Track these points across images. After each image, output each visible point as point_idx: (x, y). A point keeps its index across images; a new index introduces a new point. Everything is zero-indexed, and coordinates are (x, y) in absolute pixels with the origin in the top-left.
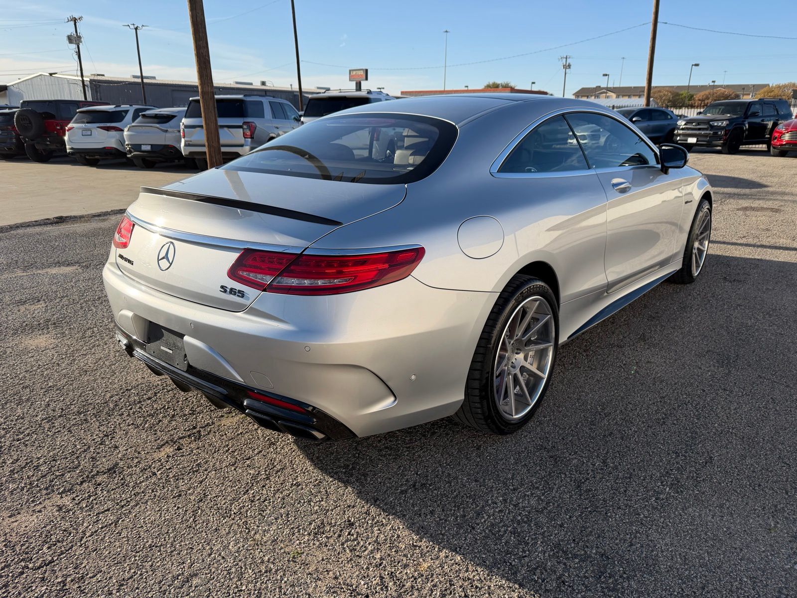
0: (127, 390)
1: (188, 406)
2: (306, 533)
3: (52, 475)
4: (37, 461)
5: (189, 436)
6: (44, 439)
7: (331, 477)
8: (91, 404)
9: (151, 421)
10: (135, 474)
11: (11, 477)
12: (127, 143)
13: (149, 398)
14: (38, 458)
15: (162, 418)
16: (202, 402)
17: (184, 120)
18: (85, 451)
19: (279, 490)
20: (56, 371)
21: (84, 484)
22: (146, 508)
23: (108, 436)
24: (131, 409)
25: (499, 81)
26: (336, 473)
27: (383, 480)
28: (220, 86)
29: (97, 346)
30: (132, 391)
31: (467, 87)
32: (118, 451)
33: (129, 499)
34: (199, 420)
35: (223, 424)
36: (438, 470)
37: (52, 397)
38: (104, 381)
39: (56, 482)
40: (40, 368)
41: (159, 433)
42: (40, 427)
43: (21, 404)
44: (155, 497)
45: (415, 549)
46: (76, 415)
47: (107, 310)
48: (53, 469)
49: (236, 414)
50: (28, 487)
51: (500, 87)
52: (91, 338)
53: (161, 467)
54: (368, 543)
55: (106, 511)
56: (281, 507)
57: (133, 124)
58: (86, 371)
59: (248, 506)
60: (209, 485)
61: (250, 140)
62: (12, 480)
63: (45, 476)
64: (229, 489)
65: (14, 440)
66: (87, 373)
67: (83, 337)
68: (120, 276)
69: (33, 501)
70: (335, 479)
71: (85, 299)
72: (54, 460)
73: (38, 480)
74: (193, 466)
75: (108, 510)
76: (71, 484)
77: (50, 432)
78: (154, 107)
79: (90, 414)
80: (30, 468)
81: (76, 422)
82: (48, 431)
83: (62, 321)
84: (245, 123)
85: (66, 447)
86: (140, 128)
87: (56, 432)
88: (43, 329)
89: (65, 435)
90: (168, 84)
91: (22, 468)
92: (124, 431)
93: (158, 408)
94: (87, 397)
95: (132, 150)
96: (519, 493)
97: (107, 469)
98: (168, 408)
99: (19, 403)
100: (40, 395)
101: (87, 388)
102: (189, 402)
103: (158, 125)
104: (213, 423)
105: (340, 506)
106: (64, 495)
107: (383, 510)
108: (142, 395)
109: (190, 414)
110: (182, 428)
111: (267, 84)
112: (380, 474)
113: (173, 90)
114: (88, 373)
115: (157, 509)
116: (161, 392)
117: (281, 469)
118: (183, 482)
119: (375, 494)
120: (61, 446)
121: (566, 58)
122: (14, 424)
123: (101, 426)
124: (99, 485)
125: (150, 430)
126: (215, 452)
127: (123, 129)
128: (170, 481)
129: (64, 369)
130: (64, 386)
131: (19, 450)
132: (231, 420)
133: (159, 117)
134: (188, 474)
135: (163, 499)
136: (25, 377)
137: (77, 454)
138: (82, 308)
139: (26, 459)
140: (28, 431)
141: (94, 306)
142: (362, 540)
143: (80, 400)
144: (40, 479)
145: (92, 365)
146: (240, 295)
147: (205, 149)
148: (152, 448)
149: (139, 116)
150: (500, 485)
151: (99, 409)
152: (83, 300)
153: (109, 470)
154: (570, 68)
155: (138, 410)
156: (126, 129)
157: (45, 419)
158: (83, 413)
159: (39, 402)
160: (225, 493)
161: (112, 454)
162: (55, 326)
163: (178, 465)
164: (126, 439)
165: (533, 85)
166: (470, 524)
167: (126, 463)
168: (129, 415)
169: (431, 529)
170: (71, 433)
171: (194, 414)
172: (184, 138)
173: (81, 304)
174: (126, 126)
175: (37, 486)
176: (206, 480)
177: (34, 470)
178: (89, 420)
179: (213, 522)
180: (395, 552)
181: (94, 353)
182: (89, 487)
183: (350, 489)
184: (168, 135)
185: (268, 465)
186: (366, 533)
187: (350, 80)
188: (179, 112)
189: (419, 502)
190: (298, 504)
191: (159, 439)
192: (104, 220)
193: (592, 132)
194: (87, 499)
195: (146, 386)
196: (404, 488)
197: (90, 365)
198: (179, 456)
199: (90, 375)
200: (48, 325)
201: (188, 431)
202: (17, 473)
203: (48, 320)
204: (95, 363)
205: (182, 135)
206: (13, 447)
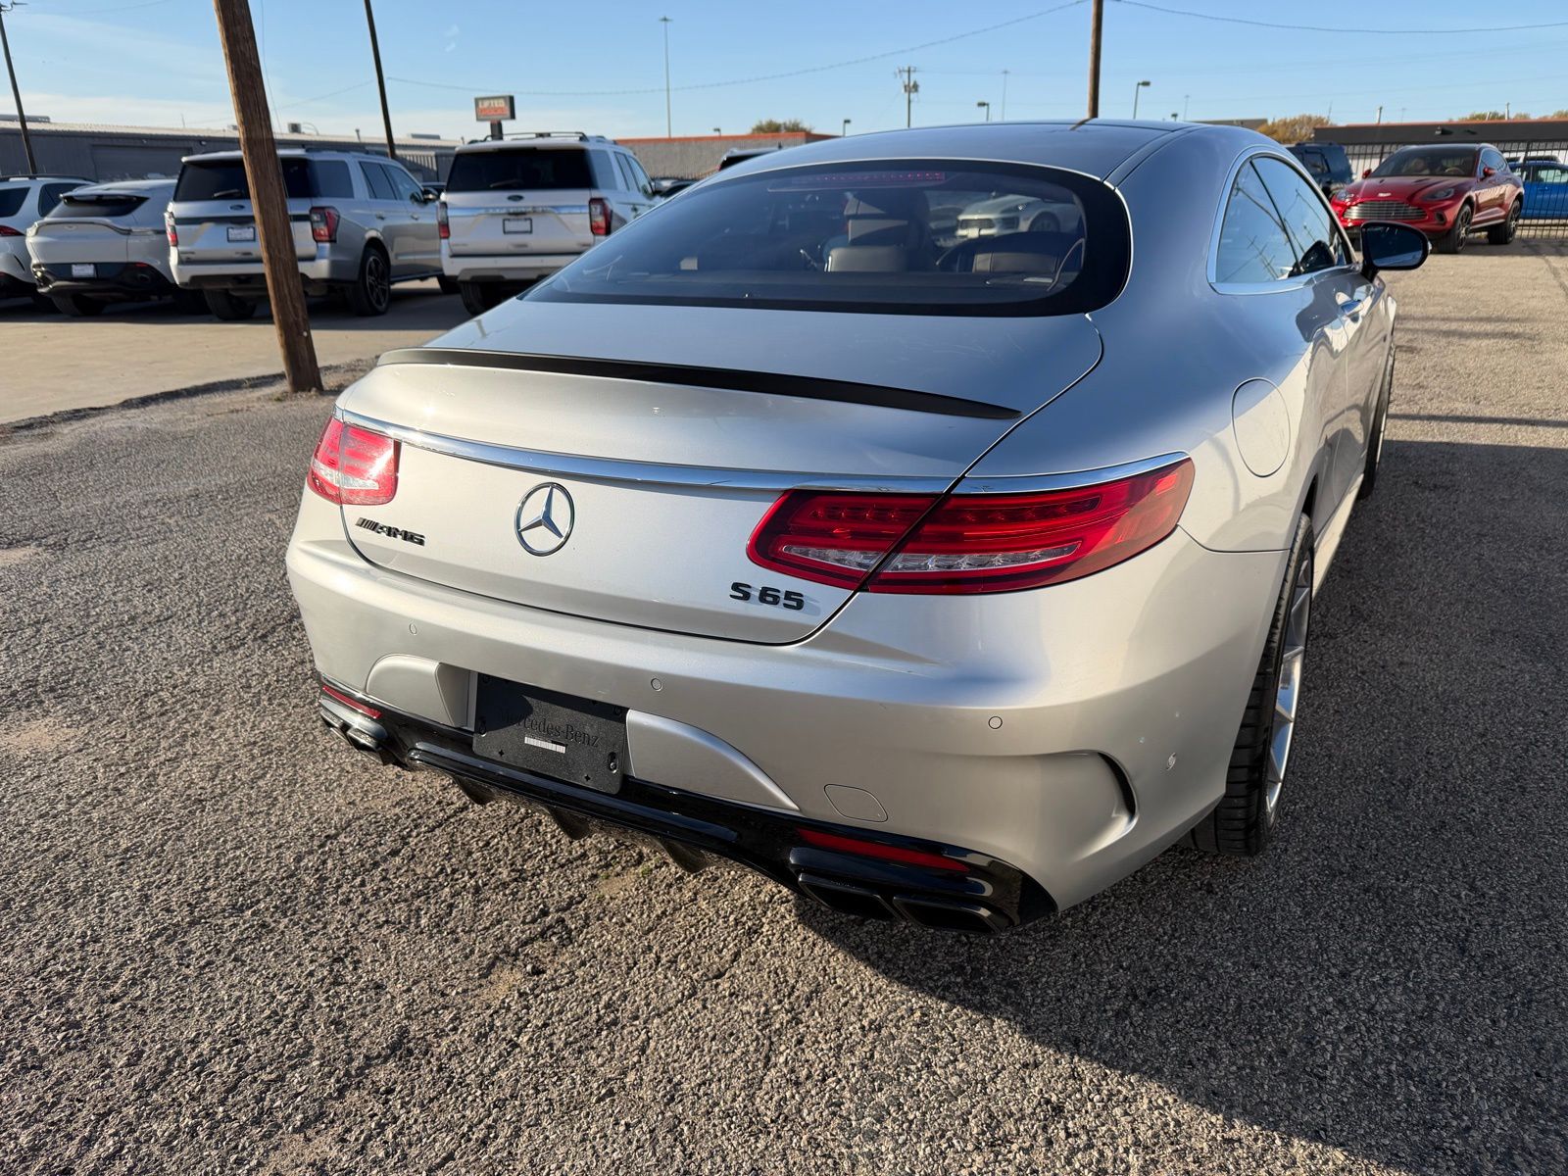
0: (328, 837)
1: (499, 861)
2: (970, 1147)
3: (251, 1082)
4: (193, 1049)
5: (542, 934)
6: (182, 989)
7: (943, 999)
8: (255, 882)
9: (428, 909)
10: (464, 1050)
11: (147, 1104)
12: (35, 261)
13: (395, 853)
14: (192, 1041)
15: (452, 897)
16: (527, 846)
17: (172, 207)
18: (305, 1007)
19: (840, 1046)
20: (120, 807)
21: (347, 1094)
22: (547, 1138)
23: (342, 960)
24: (363, 884)
25: (781, 118)
26: (946, 988)
27: (1058, 991)
28: (202, 134)
29: (193, 735)
30: (342, 838)
31: (719, 130)
32: (389, 996)
33: (489, 1122)
34: (545, 892)
35: (607, 897)
36: (1160, 952)
37: (146, 876)
38: (260, 822)
39: (273, 1101)
40: (74, 805)
41: (465, 938)
42: (154, 957)
43: (72, 904)
44: (551, 1104)
45: (1233, 1150)
46: (231, 915)
47: (169, 646)
48: (247, 1066)
49: (623, 868)
50: (206, 1124)
51: (783, 131)
52: (165, 718)
53: (520, 1024)
54: (1121, 1150)
55: (446, 1160)
56: (874, 1091)
57: (47, 219)
58: (201, 801)
59: (793, 1097)
60: (667, 1055)
61: (328, 245)
62: (151, 1111)
63: (235, 1086)
64: (725, 1062)
65: (103, 1002)
66: (205, 807)
67: (143, 717)
68: (367, 572)
69: (239, 1162)
70: (953, 1004)
71: (100, 624)
72: (237, 1042)
73: (222, 1102)
74: (598, 1011)
75: (450, 1157)
76: (315, 1101)
77: (188, 967)
78: (85, 179)
79: (267, 909)
80: (183, 1071)
81: (242, 933)
82: (180, 965)
83: (68, 681)
84: (314, 209)
85: (248, 1002)
86: (66, 227)
87: (204, 967)
88: (28, 706)
89: (231, 971)
90: (81, 132)
91: (163, 1074)
92: (375, 941)
93: (430, 875)
94: (238, 866)
95: (49, 277)
96: (1358, 981)
97: (387, 1047)
98: (454, 871)
99: (66, 900)
100: (110, 874)
101: (225, 842)
102: (497, 850)
103: (107, 220)
104: (583, 897)
105: (1003, 1068)
106: (310, 1133)
107: (1105, 1063)
108: (373, 847)
109: (515, 880)
110: (515, 916)
111: (303, 130)
112: (1044, 980)
113: (94, 146)
114: (208, 804)
115: (577, 1137)
116: (414, 834)
117: (812, 992)
118: (598, 1056)
119: (1065, 1028)
120: (236, 1002)
121: (909, 71)
122: (82, 959)
123: (311, 934)
124: (389, 1091)
125: (440, 932)
126: (630, 969)
127: (22, 232)
128: (564, 1058)
129: (140, 802)
130: (162, 846)
131: (130, 1026)
132: (617, 883)
133: (105, 201)
134: (599, 1034)
135: (575, 1108)
136: (48, 832)
137: (287, 1016)
138: (101, 645)
139: (163, 1049)
140: (126, 974)
141: (130, 638)
142: (1104, 1144)
143: (222, 877)
144: (226, 1098)
145: (208, 786)
146: (794, 604)
147: (263, 268)
148: (468, 979)
149: (59, 201)
150: (1309, 969)
151: (284, 894)
152: (95, 626)
153: (394, 1048)
154: (916, 90)
155: (382, 884)
156: (31, 232)
157: (158, 936)
158: (249, 908)
159: (117, 893)
160: (720, 1070)
161: (379, 1007)
162: (56, 694)
163: (560, 1012)
164: (392, 962)
165: (847, 125)
166: (1308, 1069)
167: (425, 1024)
168: (365, 901)
169: (1233, 1094)
170: (243, 964)
171: (525, 880)
172: (176, 244)
173: (94, 638)
174: (30, 225)
175: (228, 1116)
176: (652, 1044)
177: (198, 1074)
178: (273, 925)
179: (735, 1151)
180: (1194, 1162)
181: (195, 754)
182: (366, 1101)
183: (998, 1022)
184: (132, 241)
185: (776, 986)
186: (1103, 1125)
187: (479, 119)
188: (152, 189)
189: (1169, 1033)
190: (907, 1075)
191: (472, 952)
192: (46, 437)
193: (1003, 212)
194: (379, 1134)
195: (370, 823)
196: (1118, 1005)
197: (201, 784)
198: (549, 991)
199: (215, 811)
200: (37, 695)
201: (534, 921)
202: (156, 1088)
203: (33, 682)
204: (212, 779)
205: (170, 239)
206: (109, 1022)
